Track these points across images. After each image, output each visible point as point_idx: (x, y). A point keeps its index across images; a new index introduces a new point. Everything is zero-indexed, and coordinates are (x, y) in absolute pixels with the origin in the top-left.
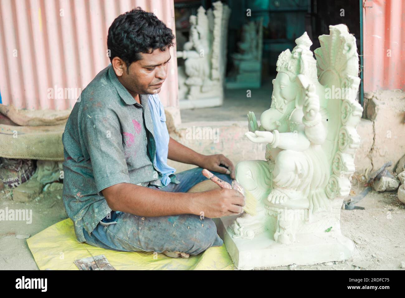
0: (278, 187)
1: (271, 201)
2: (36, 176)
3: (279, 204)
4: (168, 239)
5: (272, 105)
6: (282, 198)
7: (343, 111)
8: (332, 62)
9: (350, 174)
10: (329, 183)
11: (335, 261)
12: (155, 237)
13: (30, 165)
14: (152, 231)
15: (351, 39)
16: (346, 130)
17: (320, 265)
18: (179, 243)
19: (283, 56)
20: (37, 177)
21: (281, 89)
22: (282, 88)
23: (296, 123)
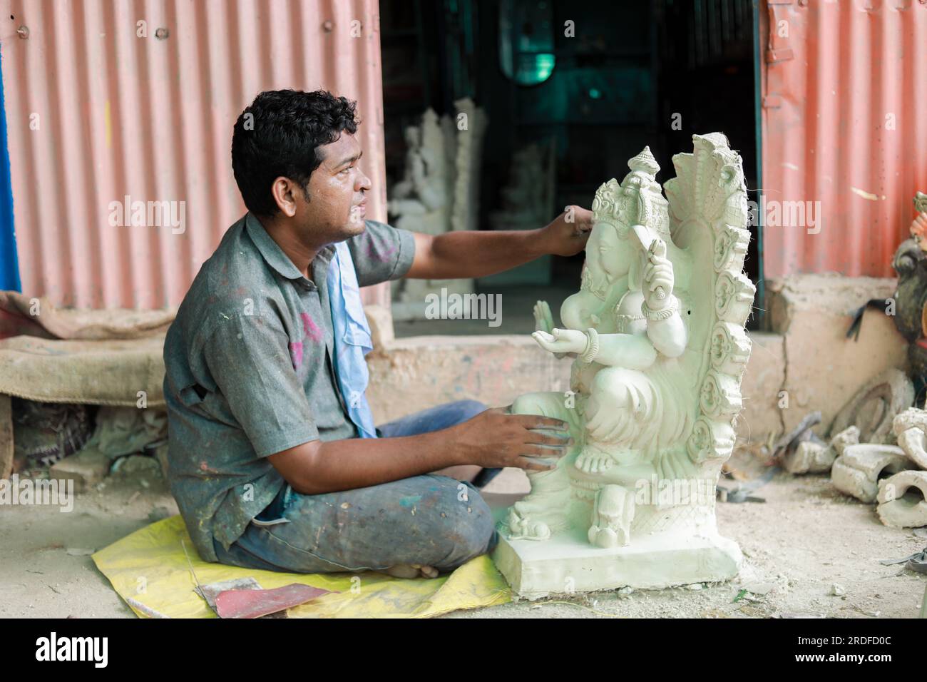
0: (596, 441)
1: (582, 468)
2: (97, 441)
3: (598, 473)
4: (402, 540)
5: (582, 285)
6: (602, 462)
7: (719, 293)
8: (699, 204)
9: (734, 414)
10: (693, 433)
11: (706, 581)
12: (375, 538)
13: (82, 420)
14: (367, 528)
15: (733, 159)
16: (725, 330)
17: (677, 589)
18: (424, 546)
19: (604, 191)
20: (97, 445)
21: (601, 254)
22: (602, 252)
23: (629, 316)
